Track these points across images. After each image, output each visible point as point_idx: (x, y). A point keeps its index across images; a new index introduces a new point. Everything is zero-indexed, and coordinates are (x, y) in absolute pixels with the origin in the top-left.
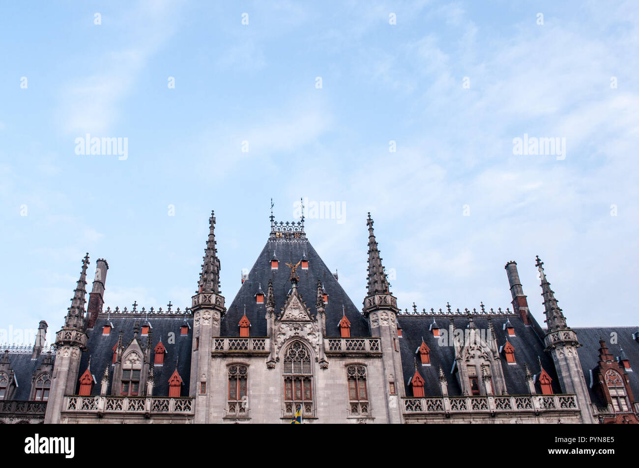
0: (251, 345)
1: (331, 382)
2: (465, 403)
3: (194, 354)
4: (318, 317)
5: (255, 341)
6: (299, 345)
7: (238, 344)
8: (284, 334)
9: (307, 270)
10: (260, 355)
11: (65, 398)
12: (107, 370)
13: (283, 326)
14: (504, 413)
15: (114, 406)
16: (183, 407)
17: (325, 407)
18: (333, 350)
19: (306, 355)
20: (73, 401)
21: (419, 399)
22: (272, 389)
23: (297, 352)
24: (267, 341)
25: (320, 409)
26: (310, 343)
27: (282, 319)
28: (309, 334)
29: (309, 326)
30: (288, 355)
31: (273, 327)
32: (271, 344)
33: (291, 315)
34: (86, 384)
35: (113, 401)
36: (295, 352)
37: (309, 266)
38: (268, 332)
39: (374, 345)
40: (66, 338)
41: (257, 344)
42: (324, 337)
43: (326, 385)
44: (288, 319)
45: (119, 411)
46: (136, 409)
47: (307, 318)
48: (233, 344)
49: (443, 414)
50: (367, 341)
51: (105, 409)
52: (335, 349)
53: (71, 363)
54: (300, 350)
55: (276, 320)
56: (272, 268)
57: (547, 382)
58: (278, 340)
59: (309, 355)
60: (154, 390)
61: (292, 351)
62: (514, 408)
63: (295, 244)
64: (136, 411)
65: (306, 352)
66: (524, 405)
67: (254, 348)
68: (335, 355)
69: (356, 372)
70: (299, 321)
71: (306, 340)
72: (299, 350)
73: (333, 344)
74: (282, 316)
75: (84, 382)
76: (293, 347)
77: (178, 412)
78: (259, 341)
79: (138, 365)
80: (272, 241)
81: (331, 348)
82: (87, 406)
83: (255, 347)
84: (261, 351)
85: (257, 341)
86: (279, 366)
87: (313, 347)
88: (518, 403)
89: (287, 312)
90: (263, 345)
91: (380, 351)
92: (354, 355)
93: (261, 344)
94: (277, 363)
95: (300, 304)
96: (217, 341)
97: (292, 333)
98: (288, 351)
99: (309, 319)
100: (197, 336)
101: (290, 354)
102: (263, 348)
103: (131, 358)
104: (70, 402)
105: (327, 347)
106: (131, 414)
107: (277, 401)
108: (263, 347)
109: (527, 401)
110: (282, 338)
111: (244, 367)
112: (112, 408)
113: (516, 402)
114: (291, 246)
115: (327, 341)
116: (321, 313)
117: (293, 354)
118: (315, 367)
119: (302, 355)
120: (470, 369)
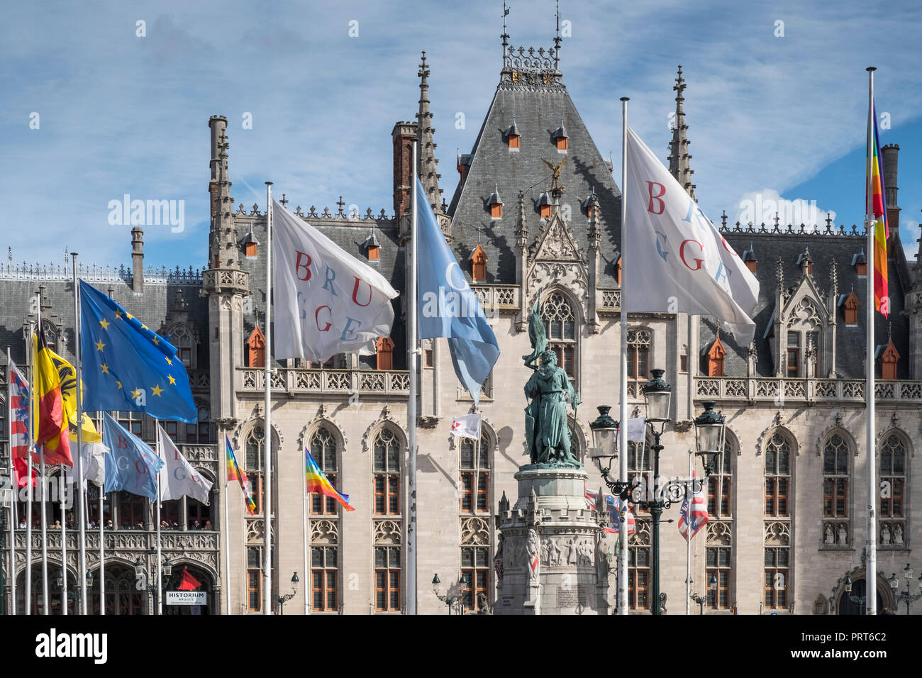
0: (493, 296)
1: (601, 352)
2: (776, 388)
5: (499, 290)
6: (560, 297)
8: (539, 281)
10: (506, 312)
13: (539, 267)
14: (824, 403)
15: (308, 382)
16: (402, 384)
17: (590, 386)
19: (570, 313)
20: (249, 376)
21: (717, 380)
23: (557, 308)
24: (516, 292)
25: (586, 390)
26: (574, 295)
27: (538, 257)
31: (525, 269)
32: (521, 295)
33: (550, 251)
35: (305, 376)
36: (555, 308)
37: (569, 148)
41: (502, 296)
42: (597, 285)
43: (595, 356)
44: (545, 257)
45: (314, 389)
46: (339, 387)
47: (574, 256)
49: (745, 401)
51: (297, 386)
52: (611, 305)
54: (562, 304)
55: (528, 257)
56: (511, 150)
57: (892, 360)
58: (530, 289)
59: (573, 314)
61: (551, 306)
62: (840, 396)
64: (339, 390)
66: (854, 392)
68: (610, 315)
69: (637, 339)
70: (562, 261)
71: (570, 290)
72: (560, 304)
73: (607, 298)
74: (537, 251)
76: (551, 299)
78: (505, 291)
80: (506, 89)
81: (606, 304)
83: (499, 300)
84: (508, 305)
85: (501, 291)
87: (579, 303)
88: (846, 390)
89: (545, 246)
90: (511, 297)
92: (636, 316)
93: (508, 296)
95: (564, 234)
97: (550, 280)
98: (545, 306)
99: (576, 259)
101: (547, 311)
102: (511, 302)
104: (246, 377)
105: (599, 302)
108: (511, 300)
109: (859, 387)
110: (538, 286)
112: (306, 386)
113: (844, 388)
114: (538, 100)
115: (600, 293)
116: (594, 250)
117: (550, 311)
118: (583, 330)
119: (563, 312)
120: (791, 336)
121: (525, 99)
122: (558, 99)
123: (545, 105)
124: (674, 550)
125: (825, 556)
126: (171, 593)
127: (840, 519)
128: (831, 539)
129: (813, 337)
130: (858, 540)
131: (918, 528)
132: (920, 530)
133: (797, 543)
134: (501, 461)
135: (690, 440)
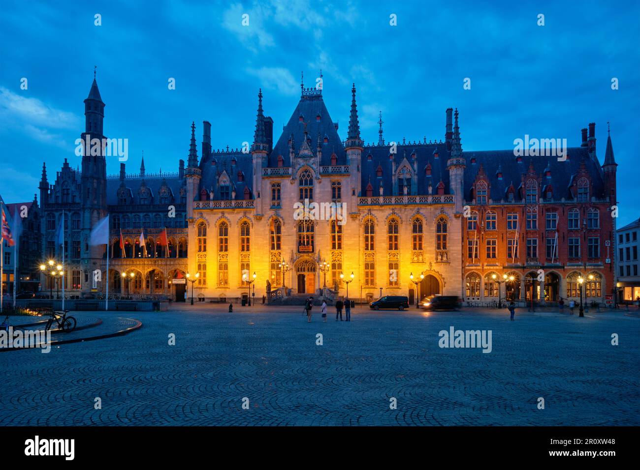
0: (282, 172)
1: (322, 190)
3: (254, 177)
4: (318, 154)
5: (284, 169)
7: (275, 171)
8: (299, 164)
10: (287, 176)
11: (194, 202)
12: (212, 188)
13: (299, 160)
14: (412, 204)
15: (218, 205)
16: (250, 205)
18: (324, 172)
19: (311, 176)
21: (367, 198)
22: (292, 194)
23: (306, 175)
26: (313, 169)
27: (298, 156)
28: (313, 164)
29: (312, 159)
31: (293, 161)
32: (292, 170)
33: (303, 154)
35: (216, 202)
37: (321, 120)
38: (291, 163)
39: (346, 169)
40: (189, 172)
42: (320, 165)
43: (320, 191)
45: (220, 207)
48: (273, 172)
49: (379, 204)
50: (343, 167)
51: (213, 206)
52: (326, 171)
53: (194, 185)
55: (295, 157)
56: (299, 122)
57: (442, 187)
58: (296, 168)
60: (236, 196)
61: (304, 174)
62: (418, 202)
63: (315, 104)
64: (228, 207)
66: (424, 200)
68: (325, 175)
70: (307, 157)
71: (311, 168)
72: (307, 173)
73: (325, 169)
75: (203, 194)
77: (248, 207)
78: (286, 169)
79: (228, 184)
82: (205, 206)
83: (284, 172)
84: (287, 174)
86: (297, 182)
87: (314, 171)
91: (349, 172)
92: (335, 175)
94: (295, 181)
95: (308, 147)
96: (265, 170)
97: (304, 164)
98: (301, 174)
100: (255, 167)
101: (302, 176)
103: (223, 180)
104: (197, 204)
106: (226, 209)
107: (295, 200)
108: (288, 172)
109: (426, 198)
110: (298, 166)
111: (279, 183)
112: (217, 207)
113: (420, 199)
115: (321, 168)
116: (319, 152)
117: (304, 176)
118: (315, 182)
119: (308, 176)
120: (400, 180)
124: (351, 263)
125: (413, 265)
127: (419, 251)
128: (416, 259)
129: (409, 180)
130: (427, 259)
131: (453, 253)
132: (454, 255)
133: (401, 260)
134: (285, 231)
135: (357, 222)
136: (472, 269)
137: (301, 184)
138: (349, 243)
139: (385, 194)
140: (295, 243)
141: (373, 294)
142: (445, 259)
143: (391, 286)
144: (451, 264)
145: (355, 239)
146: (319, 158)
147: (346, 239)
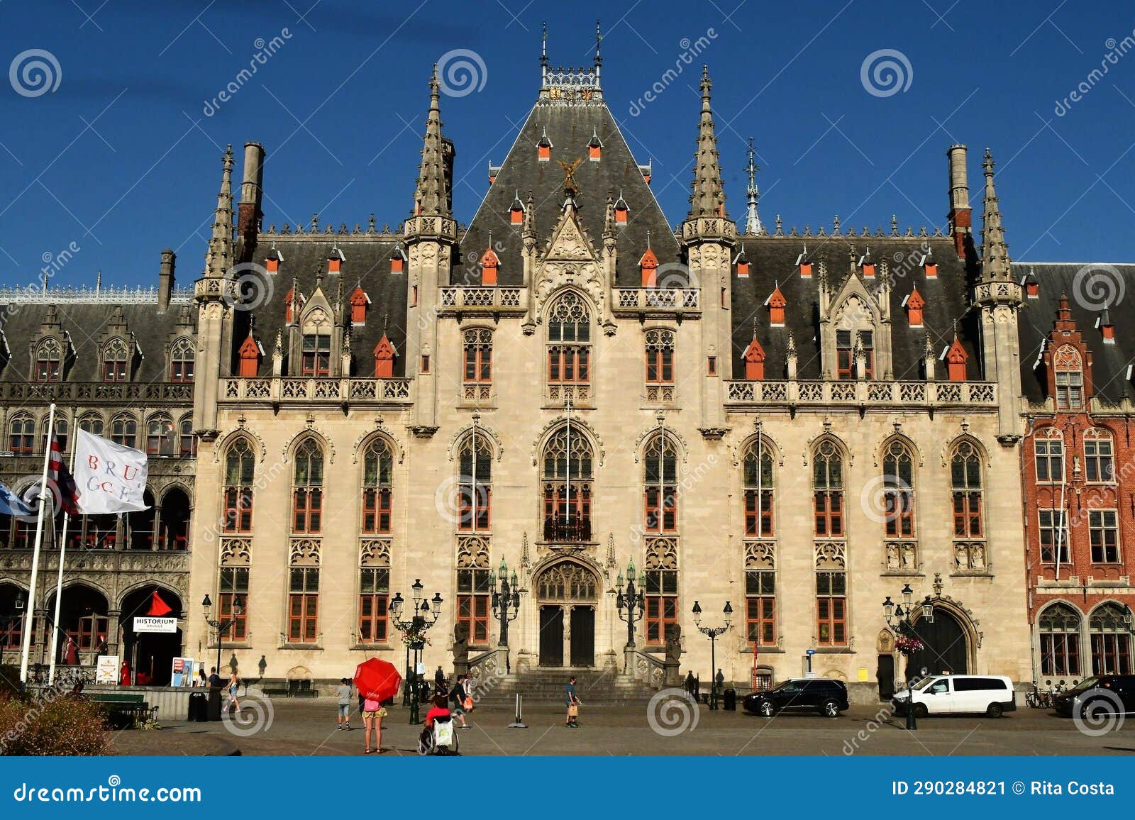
0: (497, 298)
1: (619, 355)
2: (821, 390)
3: (410, 311)
4: (605, 253)
5: (504, 292)
6: (574, 298)
7: (478, 298)
8: (550, 281)
9: (597, 163)
10: (512, 314)
11: (220, 380)
12: (279, 339)
13: (550, 267)
14: (879, 407)
15: (295, 391)
16: (396, 391)
17: (608, 392)
18: (625, 307)
19: (584, 313)
20: (233, 385)
21: (751, 383)
22: (529, 365)
23: (570, 309)
24: (524, 293)
25: (600, 396)
26: (589, 295)
27: (548, 257)
28: (589, 281)
29: (589, 268)
30: (555, 313)
31: (535, 270)
32: (530, 296)
33: (561, 250)
34: (249, 358)
35: (291, 384)
36: (567, 309)
37: (602, 156)
38: (526, 277)
39: (690, 299)
40: (211, 290)
41: (507, 298)
43: (612, 359)
44: (557, 257)
45: (301, 398)
46: (327, 396)
47: (588, 255)
48: (471, 298)
49: (785, 406)
50: (679, 293)
51: (282, 395)
52: (629, 305)
53: (222, 329)
55: (538, 258)
56: (540, 159)
57: (960, 359)
58: (541, 290)
59: (587, 314)
60: (352, 366)
61: (562, 307)
62: (897, 398)
63: (582, 111)
64: (327, 399)
65: (584, 310)
66: (913, 394)
67: (503, 303)
68: (627, 315)
69: (660, 340)
70: (574, 260)
71: (584, 290)
72: (574, 305)
73: (626, 298)
74: (548, 252)
75: (246, 354)
76: (563, 300)
77: (390, 399)
78: (510, 291)
79: (327, 329)
80: (543, 105)
81: (622, 304)
82: (255, 392)
83: (504, 301)
84: (514, 307)
85: (507, 293)
86: (542, 331)
87: (595, 302)
88: (904, 392)
89: (557, 245)
90: (517, 298)
91: (698, 309)
92: (657, 315)
93: (513, 297)
94: (538, 326)
95: (577, 232)
96: (445, 292)
97: (563, 280)
98: (556, 307)
99: (590, 257)
100: (414, 283)
101: (559, 312)
102: (517, 303)
103: (315, 318)
104: (229, 387)
105: (616, 302)
106: (320, 403)
107: (536, 383)
108: (517, 301)
109: (919, 389)
110: (548, 287)
111: (487, 332)
112: (292, 395)
113: (902, 391)
114: (575, 114)
115: (616, 292)
116: (611, 248)
117: (563, 312)
118: (597, 332)
119: (576, 312)
120: (843, 336)
121: (561, 113)
122: (596, 112)
123: (581, 118)
124: (705, 574)
125: (889, 582)
126: (139, 618)
127: (904, 539)
128: (895, 563)
129: (866, 336)
130: (928, 564)
131: (1000, 549)
132: (1004, 553)
133: (854, 567)
134: (504, 473)
135: (722, 450)
136: (1057, 596)
137: (554, 334)
138: (699, 513)
139: (802, 376)
140: (535, 509)
141: (770, 668)
142: (979, 564)
143: (825, 646)
144: (995, 580)
145: (717, 503)
146: (607, 264)
147: (690, 502)
